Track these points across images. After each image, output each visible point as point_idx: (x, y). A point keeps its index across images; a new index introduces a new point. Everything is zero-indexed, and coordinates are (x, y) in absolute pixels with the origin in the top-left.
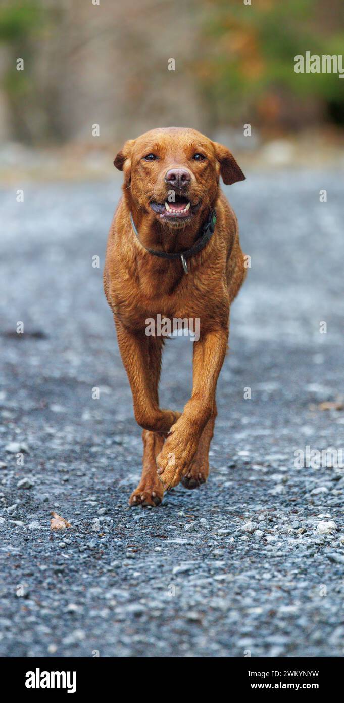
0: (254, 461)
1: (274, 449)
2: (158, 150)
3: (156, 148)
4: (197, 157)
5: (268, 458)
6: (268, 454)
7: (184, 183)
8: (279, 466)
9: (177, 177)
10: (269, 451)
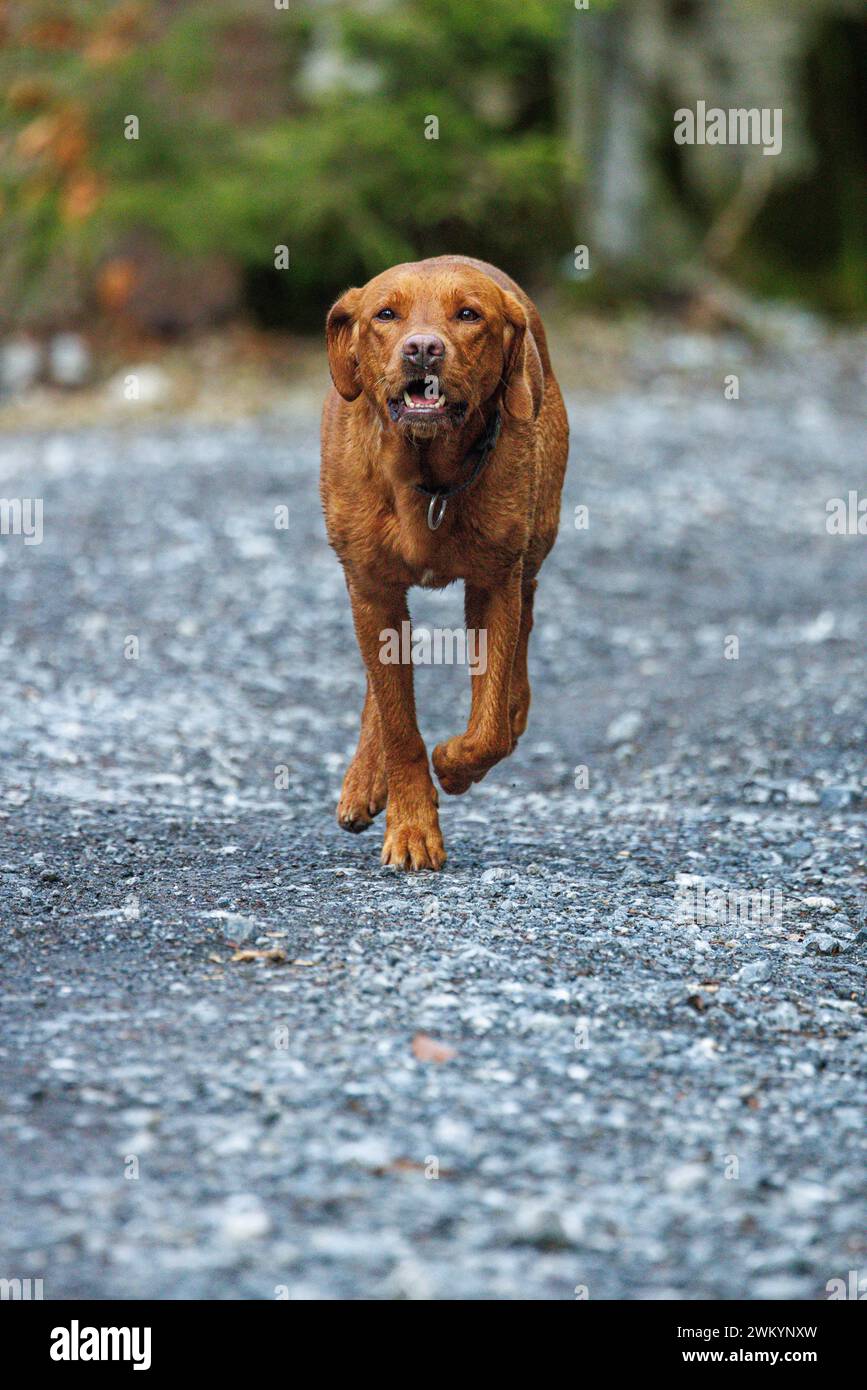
0: (86, 1081)
1: (130, 1053)
2: (398, 303)
3: (395, 299)
4: (466, 313)
5: (117, 1073)
6: (117, 1065)
7: (433, 359)
8: (143, 1090)
9: (420, 349)
10: (118, 1059)
